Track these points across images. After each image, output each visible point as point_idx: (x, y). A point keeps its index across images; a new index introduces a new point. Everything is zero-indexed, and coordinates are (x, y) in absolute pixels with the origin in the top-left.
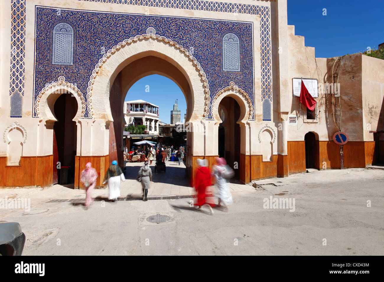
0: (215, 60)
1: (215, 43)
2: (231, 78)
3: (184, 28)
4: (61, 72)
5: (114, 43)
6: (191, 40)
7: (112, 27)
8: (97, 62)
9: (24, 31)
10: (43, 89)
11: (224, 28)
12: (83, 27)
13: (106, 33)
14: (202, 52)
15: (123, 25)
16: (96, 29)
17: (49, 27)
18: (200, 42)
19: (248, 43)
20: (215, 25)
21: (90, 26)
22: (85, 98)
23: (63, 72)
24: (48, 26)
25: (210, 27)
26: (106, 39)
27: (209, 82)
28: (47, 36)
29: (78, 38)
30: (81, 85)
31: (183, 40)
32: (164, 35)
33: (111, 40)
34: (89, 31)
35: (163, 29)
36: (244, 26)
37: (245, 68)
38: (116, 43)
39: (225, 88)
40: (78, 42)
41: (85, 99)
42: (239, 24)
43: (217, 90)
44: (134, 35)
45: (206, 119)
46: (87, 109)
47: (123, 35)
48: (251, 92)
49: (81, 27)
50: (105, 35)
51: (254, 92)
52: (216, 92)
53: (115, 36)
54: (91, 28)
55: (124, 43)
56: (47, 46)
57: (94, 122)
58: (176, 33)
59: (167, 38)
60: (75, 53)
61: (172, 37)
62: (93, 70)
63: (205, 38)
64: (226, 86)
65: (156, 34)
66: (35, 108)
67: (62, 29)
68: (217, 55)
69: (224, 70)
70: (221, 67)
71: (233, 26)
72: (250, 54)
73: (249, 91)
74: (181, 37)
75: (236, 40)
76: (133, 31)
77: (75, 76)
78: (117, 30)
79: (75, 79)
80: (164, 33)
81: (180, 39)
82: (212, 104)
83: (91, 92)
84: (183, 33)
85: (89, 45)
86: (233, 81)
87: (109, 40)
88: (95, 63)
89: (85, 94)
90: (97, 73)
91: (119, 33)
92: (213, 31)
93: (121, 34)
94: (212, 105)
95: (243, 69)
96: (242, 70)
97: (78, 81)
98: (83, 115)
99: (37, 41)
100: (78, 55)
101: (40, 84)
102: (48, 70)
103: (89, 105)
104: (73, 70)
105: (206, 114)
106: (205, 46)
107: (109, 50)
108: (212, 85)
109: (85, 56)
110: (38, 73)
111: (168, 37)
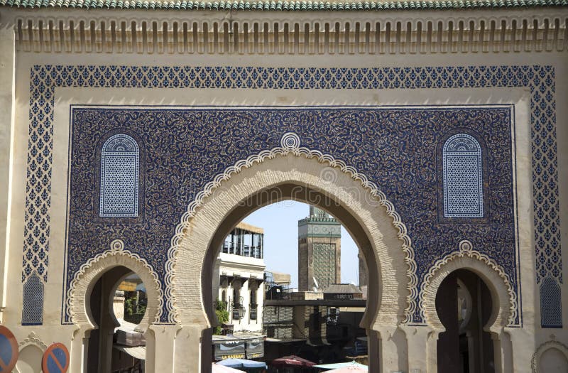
0: (426, 194)
1: (425, 157)
2: (462, 232)
3: (358, 129)
4: (115, 232)
5: (216, 168)
6: (374, 155)
7: (212, 136)
8: (186, 209)
9: (50, 155)
10: (81, 267)
11: (445, 125)
12: (157, 141)
13: (201, 150)
14: (398, 179)
15: (234, 131)
16: (181, 142)
17: (95, 144)
18: (393, 157)
19: (502, 152)
20: (425, 118)
21: (171, 137)
22: (163, 282)
23: (120, 232)
24: (93, 142)
25: (413, 125)
26: (201, 161)
27: (414, 242)
28: (90, 162)
29: (148, 162)
30: (155, 257)
31: (356, 156)
32: (316, 148)
33: (212, 163)
34: (169, 147)
35: (314, 135)
36: (492, 114)
37: (495, 210)
38: (221, 169)
39: (449, 256)
40: (148, 171)
41: (162, 285)
42: (480, 112)
43: (431, 261)
44: (256, 151)
45: (408, 323)
46: (165, 305)
47: (234, 151)
48: (511, 262)
49: (153, 139)
50: (199, 154)
51: (517, 262)
52: (430, 265)
53: (219, 154)
54: (173, 141)
55: (237, 168)
56: (90, 181)
57: (178, 332)
58: (343, 142)
59: (324, 154)
60: (143, 192)
61: (333, 150)
62: (176, 225)
63: (404, 149)
64: (452, 252)
65: (301, 146)
66: (66, 307)
67: (117, 146)
68: (431, 184)
69: (446, 215)
70: (439, 208)
71: (467, 117)
72: (506, 178)
73: (504, 261)
74: (352, 149)
75: (474, 148)
76: (255, 142)
77: (142, 238)
78: (222, 142)
79: (143, 244)
80: (317, 143)
81: (351, 154)
82: (422, 291)
83: (173, 270)
84: (355, 140)
85: (168, 176)
86: (468, 240)
87: (208, 164)
88: (181, 211)
89: (162, 275)
90: (185, 231)
91: (227, 148)
92: (421, 131)
93: (230, 151)
94: (420, 293)
95: (491, 211)
96: (488, 215)
97: (148, 250)
98: (158, 317)
99: (72, 174)
100: (147, 197)
101: (76, 257)
102: (91, 229)
103: (171, 298)
104: (139, 227)
105: (409, 312)
106: (404, 166)
107: (207, 185)
108: (421, 250)
109: (160, 197)
110: (73, 234)
111: (324, 151)
